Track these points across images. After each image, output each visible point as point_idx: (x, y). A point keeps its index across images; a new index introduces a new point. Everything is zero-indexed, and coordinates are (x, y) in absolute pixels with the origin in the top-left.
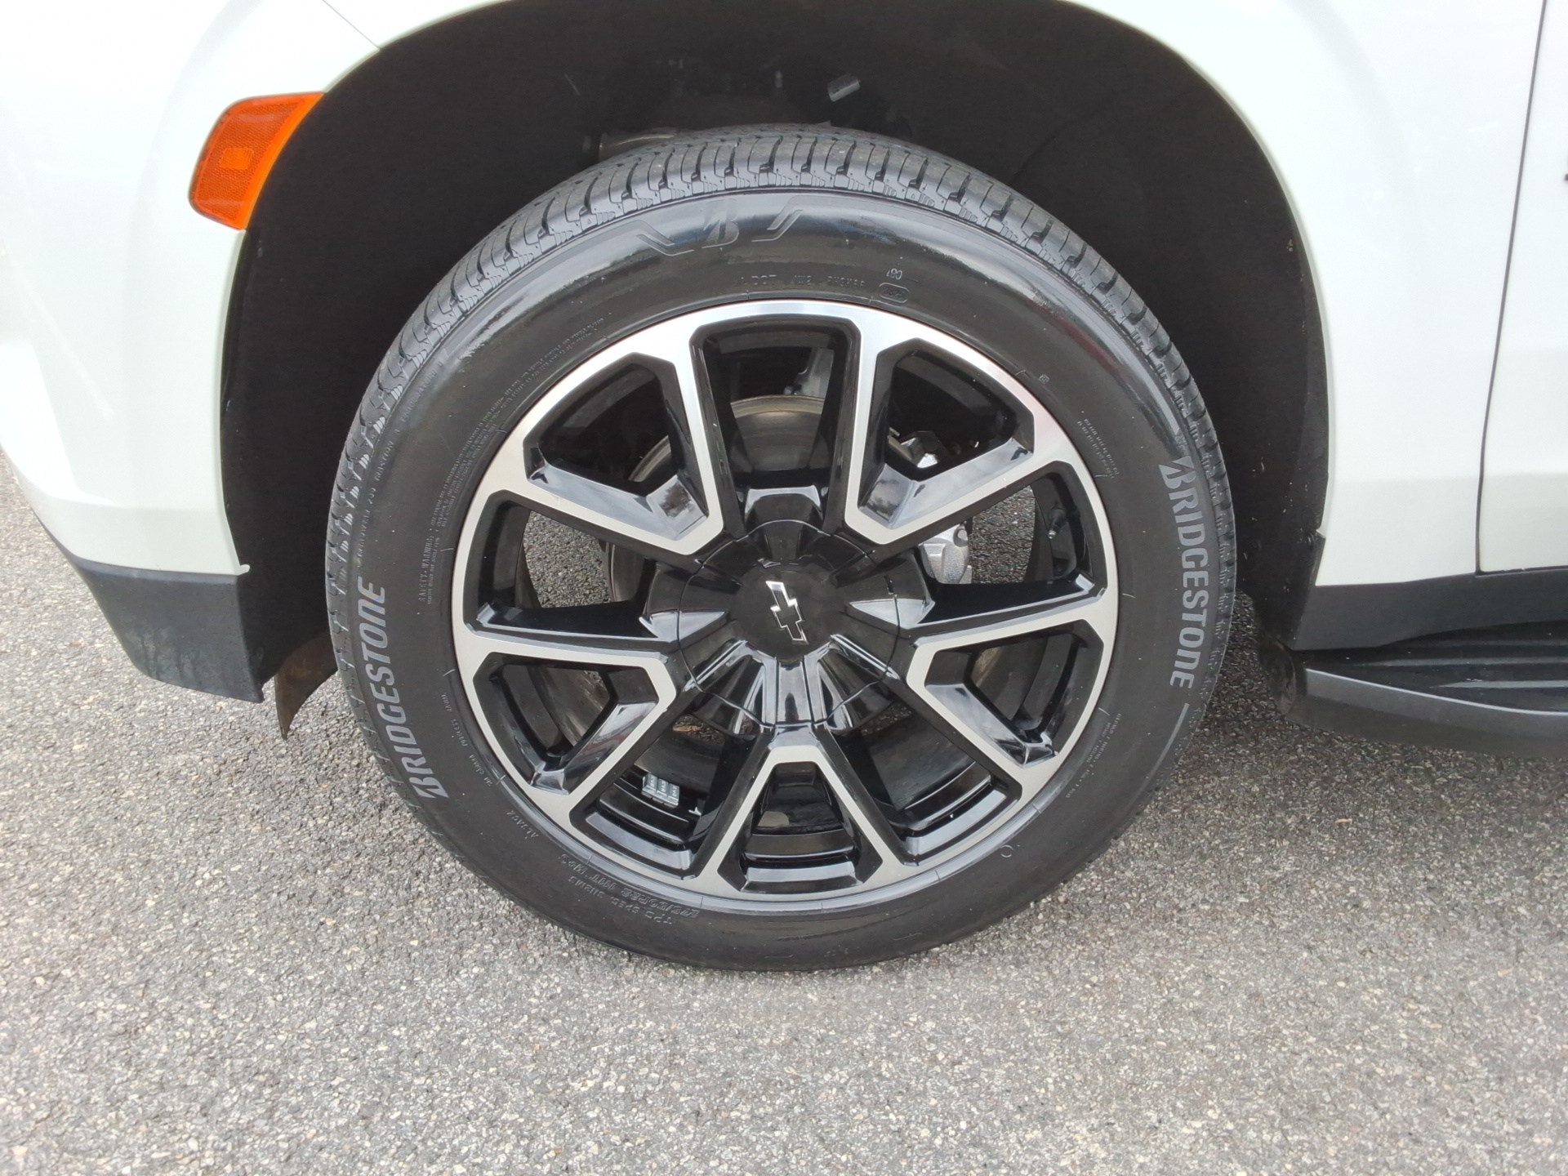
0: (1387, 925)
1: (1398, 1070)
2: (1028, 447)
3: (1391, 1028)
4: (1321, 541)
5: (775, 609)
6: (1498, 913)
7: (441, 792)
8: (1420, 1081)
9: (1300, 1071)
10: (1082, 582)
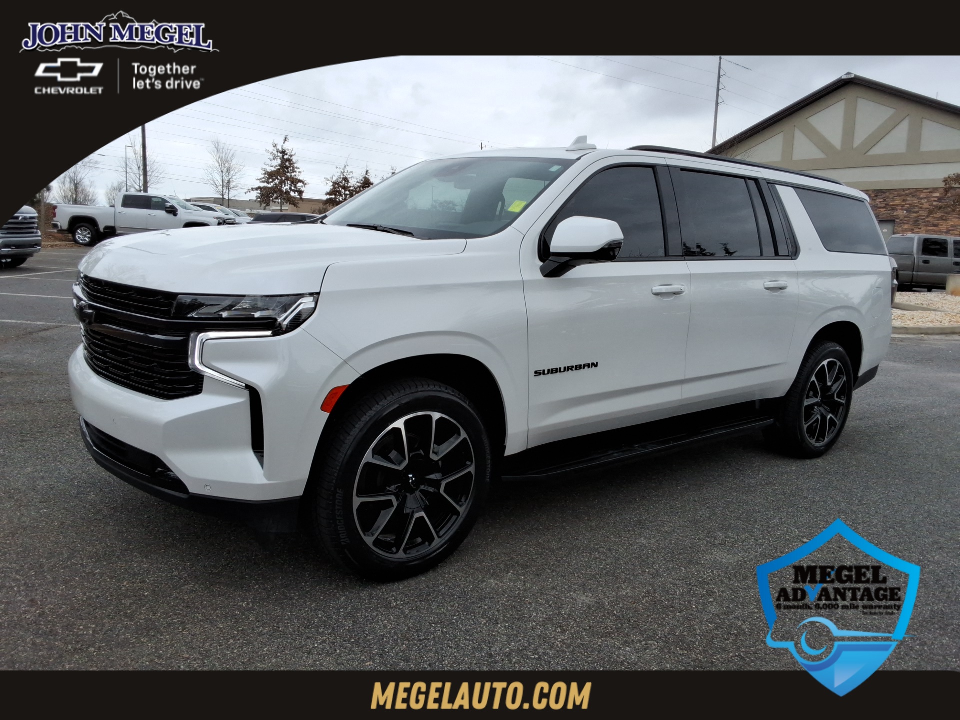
0: (519, 536)
1: (537, 557)
2: (460, 435)
3: (531, 551)
4: (505, 447)
5: (411, 481)
6: (537, 529)
7: (348, 542)
8: (541, 557)
9: (521, 562)
10: (468, 463)
